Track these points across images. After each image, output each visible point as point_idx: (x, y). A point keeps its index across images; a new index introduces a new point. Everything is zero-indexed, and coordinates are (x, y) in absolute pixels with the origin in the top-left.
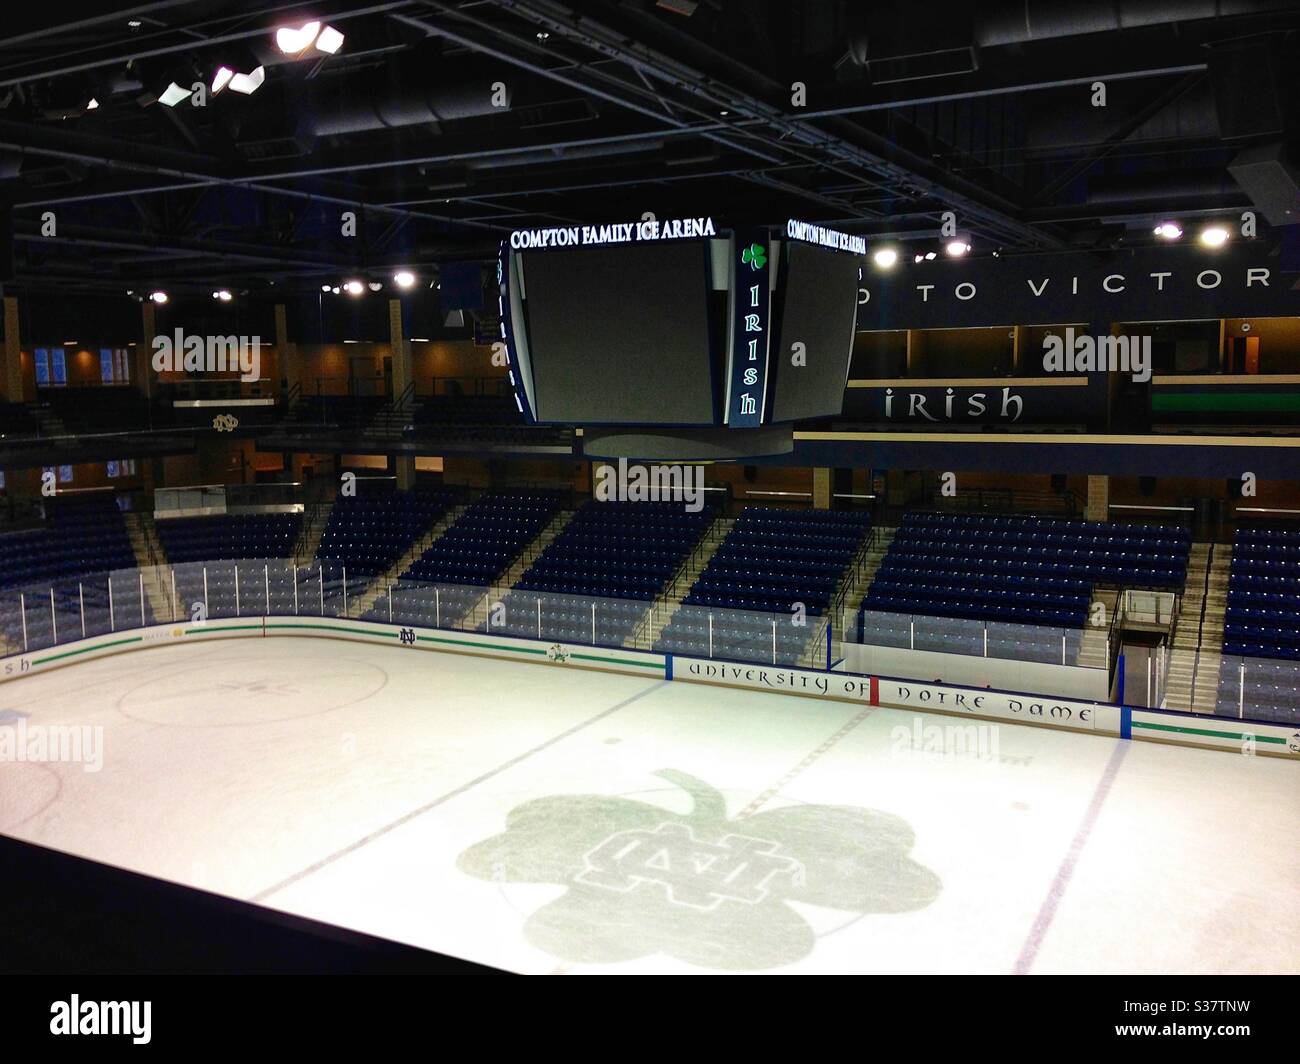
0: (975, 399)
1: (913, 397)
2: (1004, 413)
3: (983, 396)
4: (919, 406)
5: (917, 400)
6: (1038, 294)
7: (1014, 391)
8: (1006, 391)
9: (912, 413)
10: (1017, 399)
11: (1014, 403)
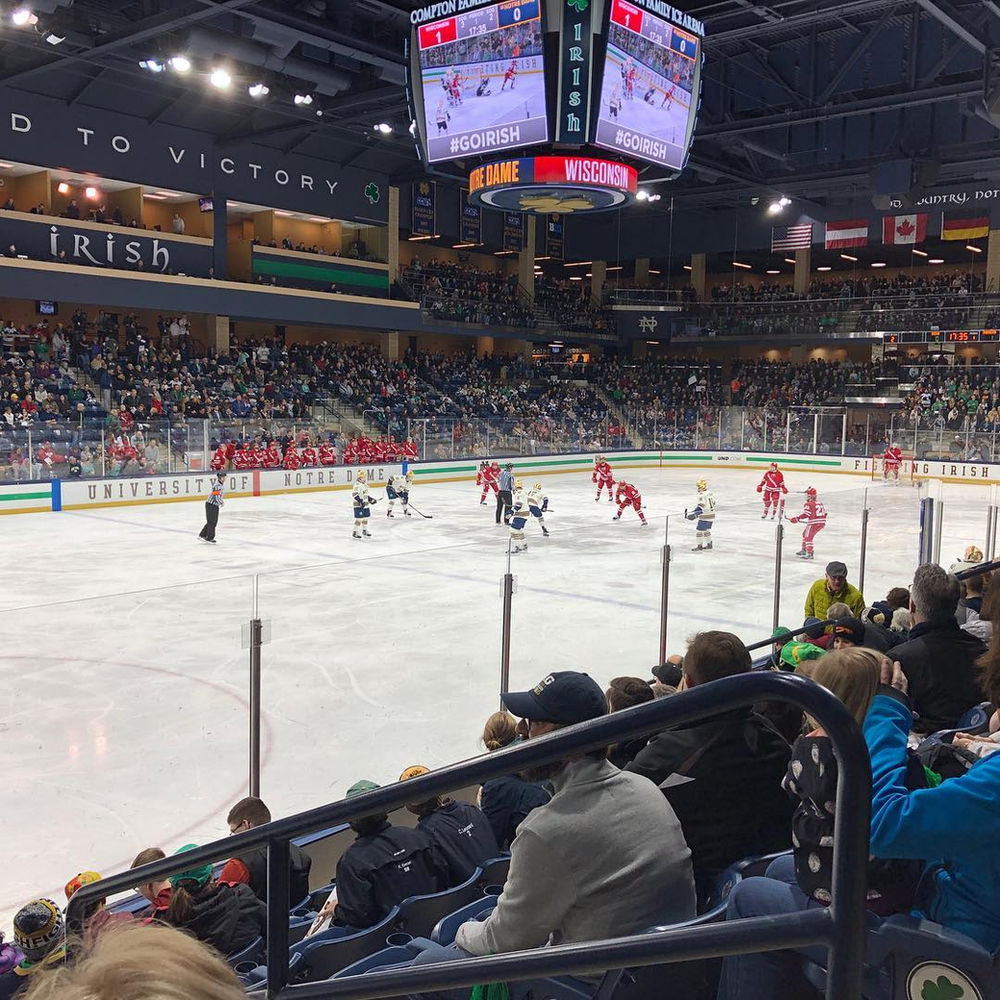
0: (132, 247)
1: (77, 237)
2: (155, 262)
3: (138, 245)
4: (83, 248)
5: (81, 242)
6: (177, 161)
7: (162, 244)
8: (156, 243)
9: (77, 253)
10: (164, 250)
11: (161, 255)
